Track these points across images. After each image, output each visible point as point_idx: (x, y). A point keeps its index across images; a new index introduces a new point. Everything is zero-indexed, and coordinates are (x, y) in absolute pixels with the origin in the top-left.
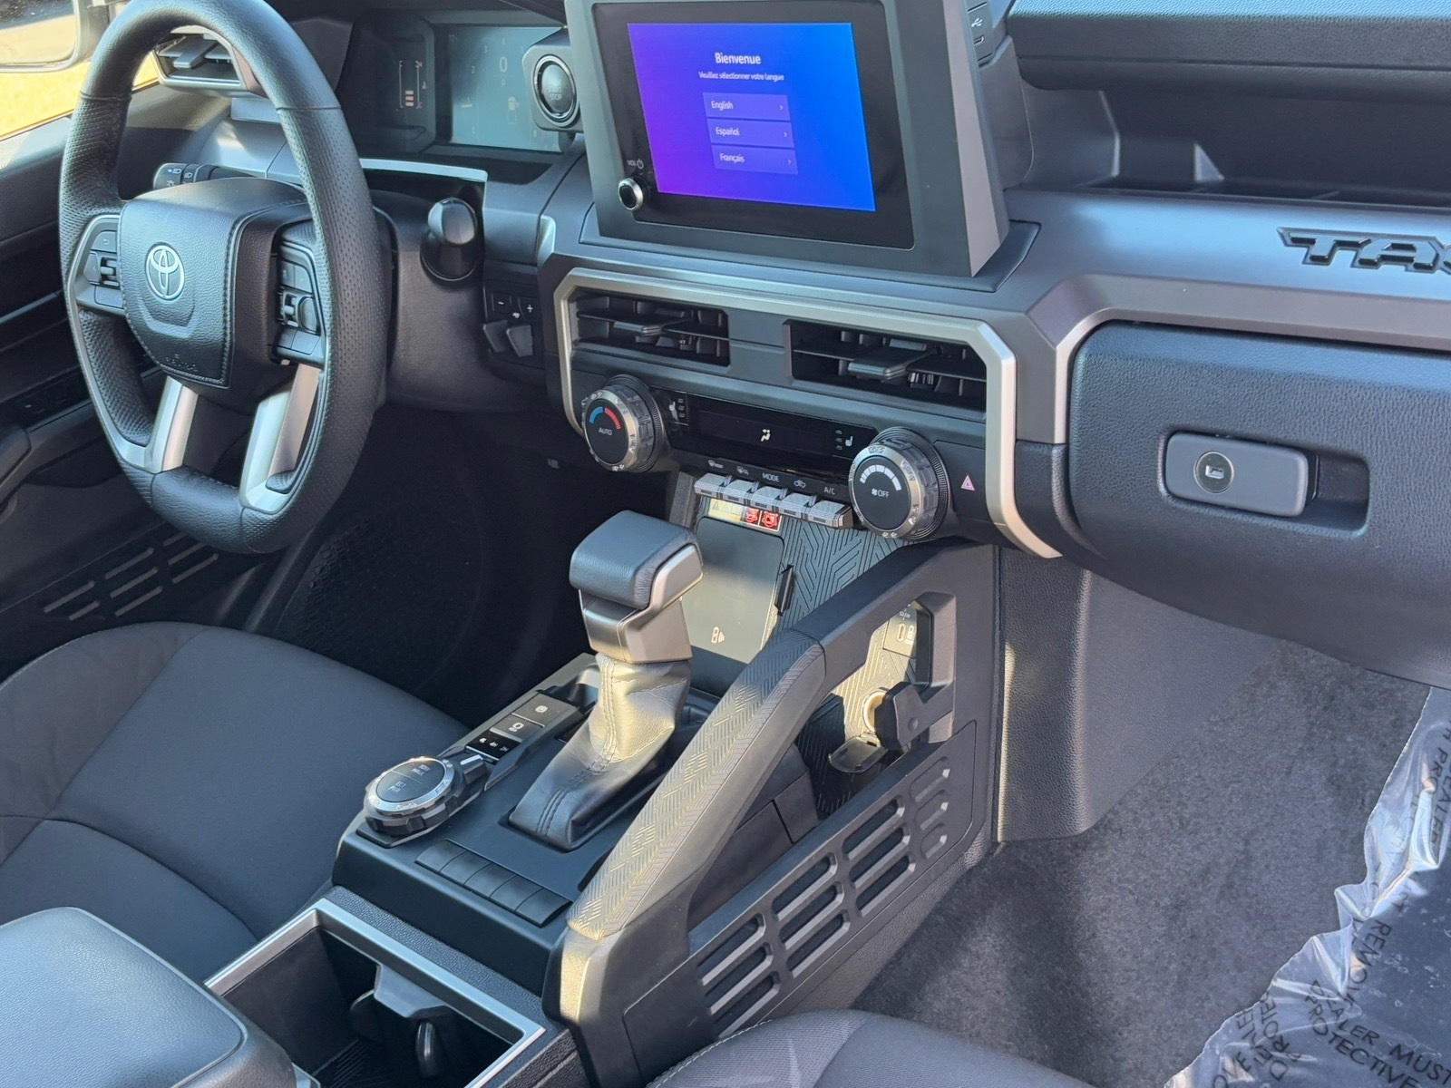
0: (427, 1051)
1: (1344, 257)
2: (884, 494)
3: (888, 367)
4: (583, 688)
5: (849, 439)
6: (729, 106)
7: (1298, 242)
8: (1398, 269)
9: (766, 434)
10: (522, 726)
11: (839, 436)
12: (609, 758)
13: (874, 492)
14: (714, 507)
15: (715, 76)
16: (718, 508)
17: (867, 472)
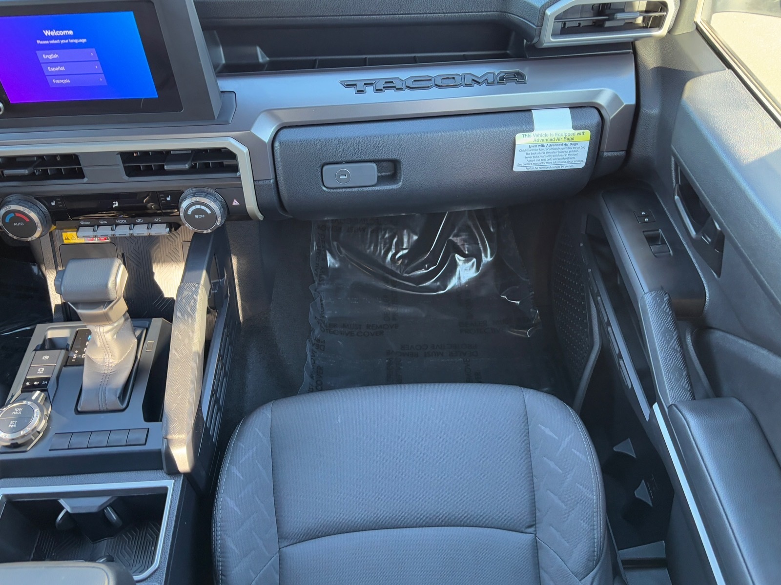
0: (114, 516)
1: (370, 89)
2: (202, 216)
3: (186, 164)
4: (51, 340)
5: (168, 197)
6: (56, 56)
7: (348, 86)
8: (392, 91)
9: (115, 204)
10: (43, 369)
11: (162, 197)
12: (110, 365)
13: (197, 216)
14: (66, 239)
15: (47, 42)
16: (68, 239)
17: (191, 209)
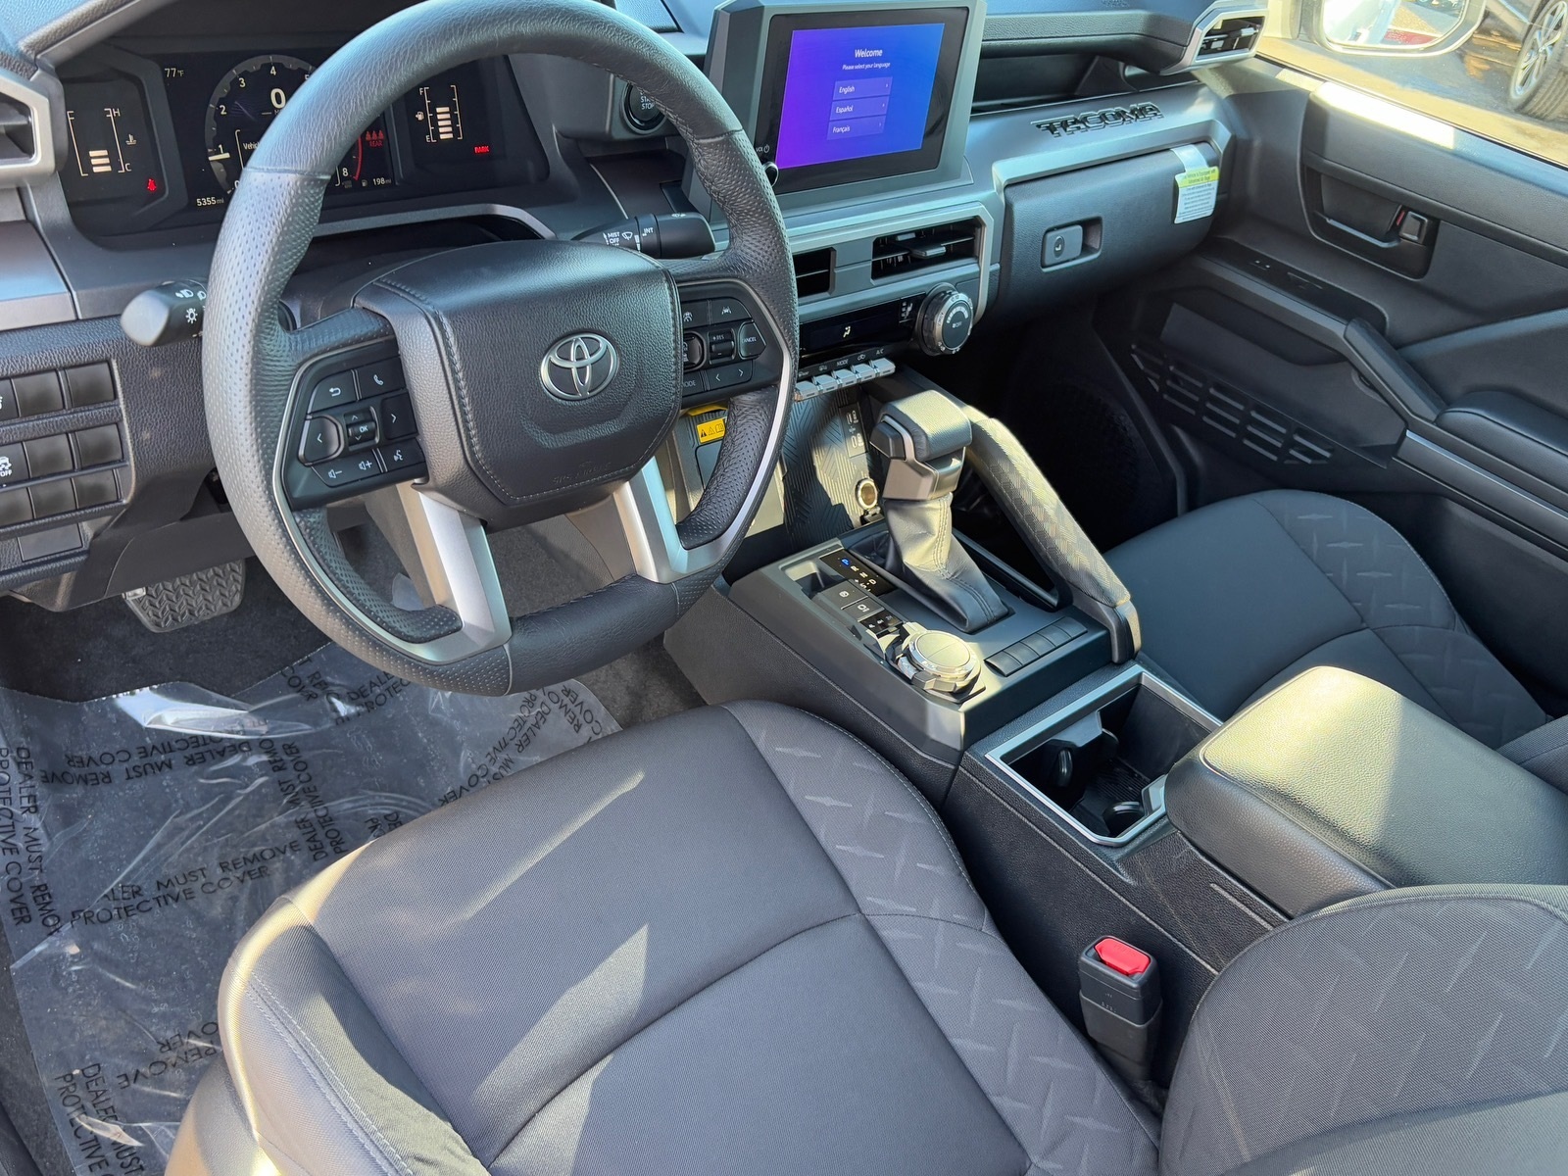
2: (959, 324)
5: (910, 306)
6: (852, 89)
9: (847, 332)
10: (863, 605)
11: (904, 307)
13: (954, 326)
14: (702, 436)
15: (852, 67)
16: (705, 435)
17: (951, 315)
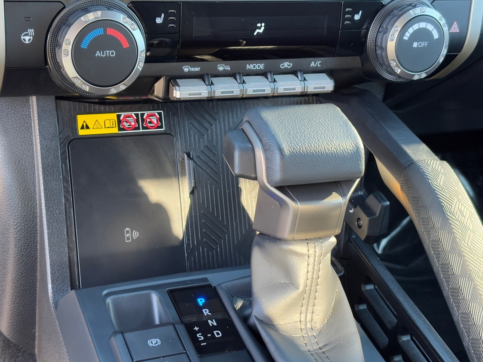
2: (424, 44)
5: (358, 13)
9: (260, 28)
11: (348, 13)
14: (82, 128)
16: (87, 127)
17: (411, 30)
